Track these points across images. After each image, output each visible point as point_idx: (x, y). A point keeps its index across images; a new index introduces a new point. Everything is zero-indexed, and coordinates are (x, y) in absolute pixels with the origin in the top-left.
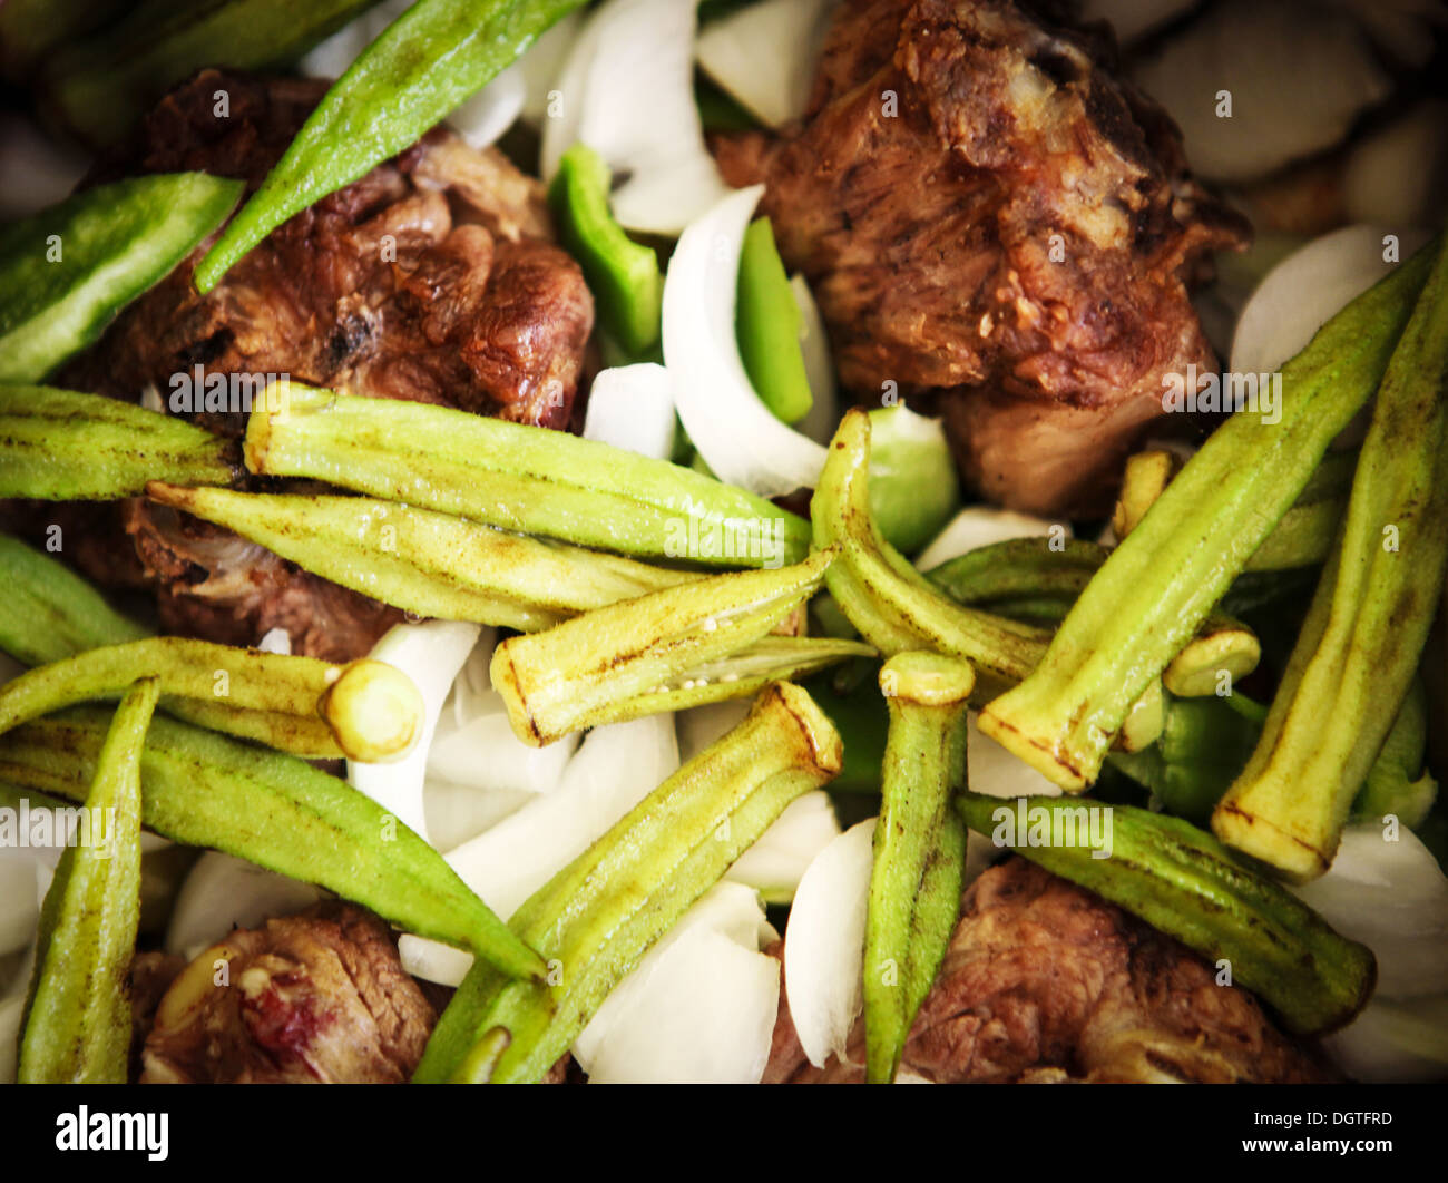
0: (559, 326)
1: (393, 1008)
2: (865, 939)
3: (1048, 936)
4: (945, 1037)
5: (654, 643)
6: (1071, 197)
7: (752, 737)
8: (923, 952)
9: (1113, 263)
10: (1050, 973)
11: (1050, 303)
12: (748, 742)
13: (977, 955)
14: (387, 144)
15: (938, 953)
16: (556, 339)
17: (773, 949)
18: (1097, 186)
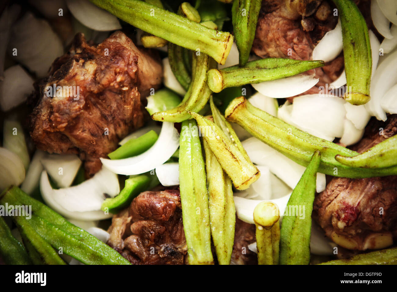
0: (152, 198)
1: (336, 189)
2: (283, 78)
3: (270, 33)
4: (301, 52)
5: (227, 150)
6: (86, 77)
7: (242, 119)
8: (282, 63)
9: (100, 62)
10: (279, 31)
11: (116, 74)
12: (244, 120)
13: (279, 50)
14: (117, 257)
15: (281, 59)
16: (156, 198)
17: (290, 101)
18: (81, 71)
